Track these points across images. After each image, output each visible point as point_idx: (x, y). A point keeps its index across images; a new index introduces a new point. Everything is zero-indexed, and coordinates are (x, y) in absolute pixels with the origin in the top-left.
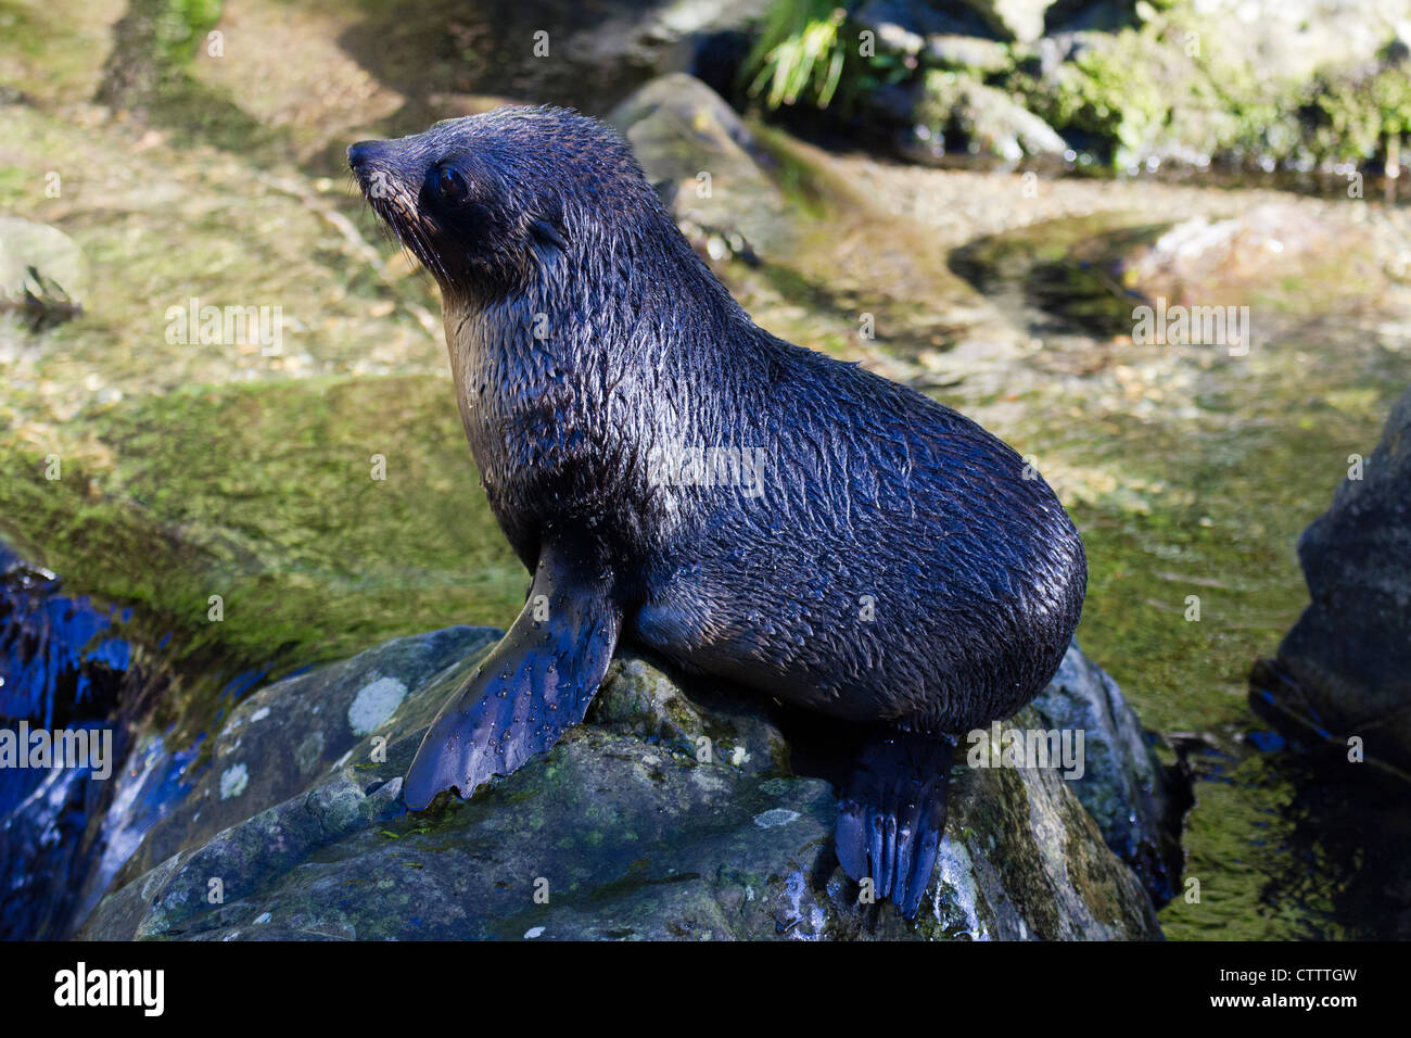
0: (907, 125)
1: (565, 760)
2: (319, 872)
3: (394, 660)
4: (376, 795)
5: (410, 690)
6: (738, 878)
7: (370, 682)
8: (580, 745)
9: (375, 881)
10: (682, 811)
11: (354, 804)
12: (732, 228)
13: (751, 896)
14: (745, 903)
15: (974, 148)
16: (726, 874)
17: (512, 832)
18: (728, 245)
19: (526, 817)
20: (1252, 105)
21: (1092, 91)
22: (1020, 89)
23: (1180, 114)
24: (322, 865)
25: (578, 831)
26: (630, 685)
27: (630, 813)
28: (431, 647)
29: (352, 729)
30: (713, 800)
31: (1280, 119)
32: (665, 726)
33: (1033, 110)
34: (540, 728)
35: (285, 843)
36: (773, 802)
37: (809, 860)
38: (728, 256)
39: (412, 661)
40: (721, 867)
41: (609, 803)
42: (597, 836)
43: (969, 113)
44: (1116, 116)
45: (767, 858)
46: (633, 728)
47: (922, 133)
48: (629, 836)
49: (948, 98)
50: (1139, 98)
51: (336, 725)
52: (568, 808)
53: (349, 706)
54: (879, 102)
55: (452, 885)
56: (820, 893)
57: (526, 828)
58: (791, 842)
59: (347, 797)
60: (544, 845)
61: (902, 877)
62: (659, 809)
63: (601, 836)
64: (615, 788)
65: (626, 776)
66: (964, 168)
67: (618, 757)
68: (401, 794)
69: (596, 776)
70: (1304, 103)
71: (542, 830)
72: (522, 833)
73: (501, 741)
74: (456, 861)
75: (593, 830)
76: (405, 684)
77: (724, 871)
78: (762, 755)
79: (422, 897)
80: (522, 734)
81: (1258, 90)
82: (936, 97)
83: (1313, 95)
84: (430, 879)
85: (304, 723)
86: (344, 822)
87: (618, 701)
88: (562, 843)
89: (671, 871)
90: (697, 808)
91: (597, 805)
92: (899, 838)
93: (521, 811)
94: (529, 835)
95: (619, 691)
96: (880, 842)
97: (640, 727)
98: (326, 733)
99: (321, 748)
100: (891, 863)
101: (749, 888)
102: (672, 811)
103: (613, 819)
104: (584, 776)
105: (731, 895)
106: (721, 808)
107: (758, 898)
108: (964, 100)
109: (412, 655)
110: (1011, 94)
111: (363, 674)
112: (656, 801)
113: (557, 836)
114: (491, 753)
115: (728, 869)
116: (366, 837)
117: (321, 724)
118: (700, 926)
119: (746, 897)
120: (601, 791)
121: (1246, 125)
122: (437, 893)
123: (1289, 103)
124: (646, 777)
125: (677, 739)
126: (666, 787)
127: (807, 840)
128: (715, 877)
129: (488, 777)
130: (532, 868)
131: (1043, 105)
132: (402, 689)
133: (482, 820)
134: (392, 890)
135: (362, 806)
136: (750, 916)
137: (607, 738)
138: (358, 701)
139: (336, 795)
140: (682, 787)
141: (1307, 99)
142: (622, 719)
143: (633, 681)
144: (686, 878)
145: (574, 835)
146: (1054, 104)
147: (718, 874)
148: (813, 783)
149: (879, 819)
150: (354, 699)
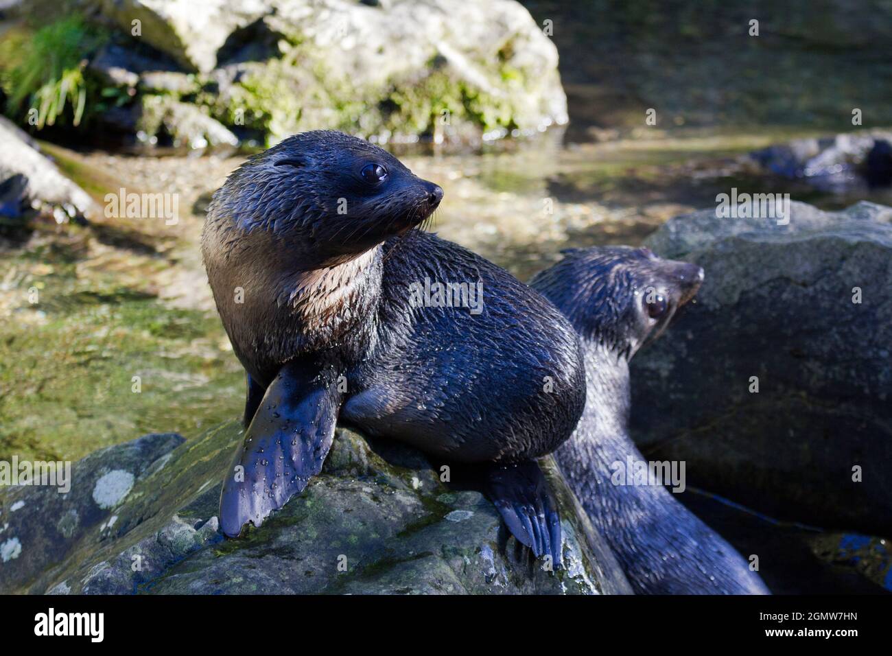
0: (131, 133)
1: (316, 495)
2: (187, 579)
3: (116, 459)
4: (203, 529)
5: (137, 476)
6: (457, 552)
7: (103, 474)
8: (320, 485)
9: (229, 578)
10: (398, 518)
11: (190, 537)
12: (68, 201)
13: (468, 562)
14: (465, 566)
15: (176, 144)
16: (449, 551)
17: (299, 541)
18: (67, 213)
19: (304, 531)
20: (349, 103)
21: (251, 100)
22: (204, 103)
23: (306, 112)
24: (186, 574)
25: (340, 536)
26: (344, 446)
27: (370, 521)
28: (139, 449)
29: (99, 505)
30: (414, 510)
31: (367, 110)
32: (369, 469)
33: (213, 116)
34: (293, 479)
35: (150, 565)
36: (451, 508)
37: (494, 536)
38: (67, 221)
39: (130, 458)
40: (443, 547)
41: (355, 517)
42: (354, 539)
43: (173, 122)
44: (267, 116)
45: (471, 538)
46: (350, 472)
47: (141, 136)
48: (374, 536)
49: (159, 113)
50: (282, 102)
51: (85, 504)
52: (329, 524)
53: (92, 492)
54: (110, 119)
55: (278, 576)
56: (504, 557)
57: (307, 538)
58: (480, 528)
59: (184, 532)
60: (323, 546)
61: (548, 542)
62: (385, 518)
63: (356, 537)
64: (355, 509)
65: (358, 500)
66: (170, 155)
67: (348, 490)
68: (220, 526)
69: (339, 503)
70: (382, 99)
71: (318, 538)
72: (306, 541)
73: (271, 488)
74: (274, 562)
75: (350, 534)
76: (131, 472)
77: (446, 549)
78: (430, 481)
79: (264, 585)
80: (283, 483)
81: (353, 91)
82: (151, 112)
83: (388, 94)
84: (264, 574)
85: (58, 506)
86: (186, 548)
87: (338, 457)
88: (333, 544)
89: (411, 553)
90: (406, 515)
91: (347, 520)
92: (540, 519)
93: (299, 528)
94: (311, 542)
95: (337, 450)
96: (530, 523)
97: (354, 471)
98: (78, 510)
99: (77, 520)
100: (540, 534)
101: (466, 557)
102: (393, 518)
103: (360, 527)
104: (332, 503)
105: (458, 563)
106: (421, 514)
107: (473, 563)
108: (169, 113)
109: (130, 455)
110: (200, 107)
111: (96, 470)
112: (382, 514)
113: (329, 541)
114: (267, 497)
115: (449, 547)
116: (206, 554)
117: (72, 505)
118: (445, 583)
119: (466, 563)
120: (347, 511)
121: (346, 116)
122: (272, 582)
123: (373, 100)
124: (370, 500)
125: (378, 476)
126: (383, 505)
127: (489, 525)
128: (441, 553)
129: (268, 511)
130: (322, 561)
131: (219, 112)
132: (129, 477)
133: (278, 536)
134: (244, 583)
135: (195, 537)
136: (470, 574)
137: (335, 480)
138: (98, 488)
139: (176, 532)
140: (392, 504)
141: (383, 96)
142: (342, 467)
143: (345, 443)
144: (424, 555)
145: (339, 539)
146: (227, 112)
147: (443, 551)
148: (469, 493)
149: (524, 509)
150: (95, 486)
